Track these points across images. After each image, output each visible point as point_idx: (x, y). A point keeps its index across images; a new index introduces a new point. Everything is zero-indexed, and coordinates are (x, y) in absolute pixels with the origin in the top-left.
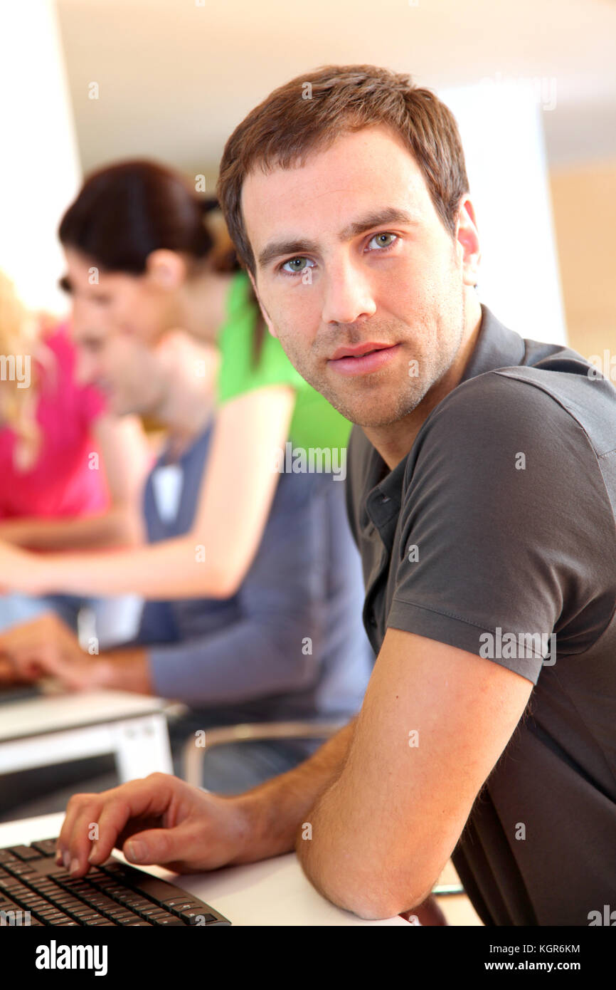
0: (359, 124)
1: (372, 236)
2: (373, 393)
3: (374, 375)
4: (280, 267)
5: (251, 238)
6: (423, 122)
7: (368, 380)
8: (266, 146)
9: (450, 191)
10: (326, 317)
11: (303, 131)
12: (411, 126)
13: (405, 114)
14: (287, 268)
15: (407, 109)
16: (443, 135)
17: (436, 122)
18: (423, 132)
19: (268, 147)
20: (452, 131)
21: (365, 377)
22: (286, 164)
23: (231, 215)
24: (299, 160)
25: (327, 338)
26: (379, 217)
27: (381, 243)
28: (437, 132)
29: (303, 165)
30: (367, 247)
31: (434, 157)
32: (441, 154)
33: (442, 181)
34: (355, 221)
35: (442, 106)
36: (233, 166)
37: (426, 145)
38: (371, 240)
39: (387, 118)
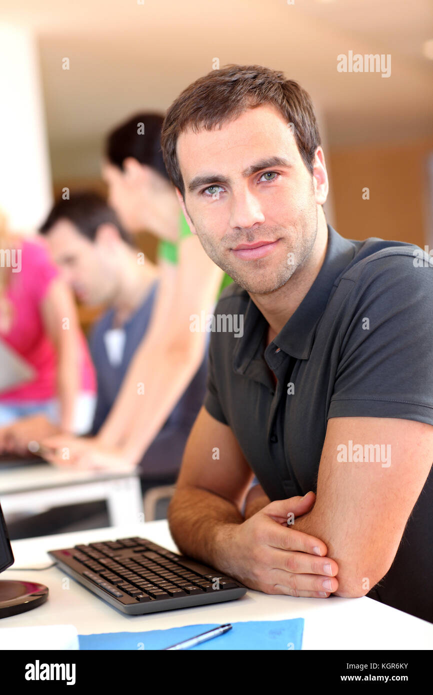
0: (255, 104)
1: (262, 174)
2: (261, 271)
3: (262, 260)
4: (203, 191)
5: (183, 173)
6: (294, 103)
7: (258, 263)
8: (197, 115)
9: (310, 145)
10: (233, 224)
11: (221, 108)
12: (287, 105)
13: (283, 98)
14: (207, 192)
15: (284, 95)
16: (306, 110)
17: (301, 102)
18: (294, 109)
19: (199, 115)
20: (310, 107)
21: (256, 260)
22: (209, 128)
23: (170, 157)
24: (218, 126)
25: (233, 237)
26: (268, 162)
27: (268, 178)
28: (303, 110)
29: (220, 128)
30: (259, 180)
31: (301, 125)
32: (305, 124)
33: (305, 140)
34: (253, 165)
35: (304, 92)
36: (172, 127)
37: (296, 117)
38: (262, 176)
39: (273, 100)
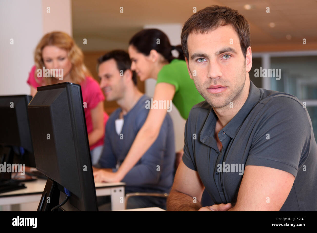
0: (224, 24)
2: (218, 98)
3: (219, 94)
4: (197, 60)
5: (189, 51)
6: (241, 25)
7: (217, 95)
8: (198, 26)
9: (246, 45)
10: (209, 76)
11: (208, 24)
12: (238, 26)
13: (236, 23)
14: (199, 61)
15: (237, 21)
16: (246, 29)
17: (244, 25)
19: (198, 27)
20: (248, 28)
22: (202, 33)
23: (184, 43)
24: (206, 32)
25: (208, 82)
26: (227, 50)
27: (226, 57)
28: (244, 29)
29: (207, 33)
30: (222, 58)
31: (243, 35)
32: (245, 35)
33: (244, 42)
34: (220, 50)
35: (246, 20)
36: (186, 30)
37: (241, 31)
38: (223, 56)
39: (232, 23)
